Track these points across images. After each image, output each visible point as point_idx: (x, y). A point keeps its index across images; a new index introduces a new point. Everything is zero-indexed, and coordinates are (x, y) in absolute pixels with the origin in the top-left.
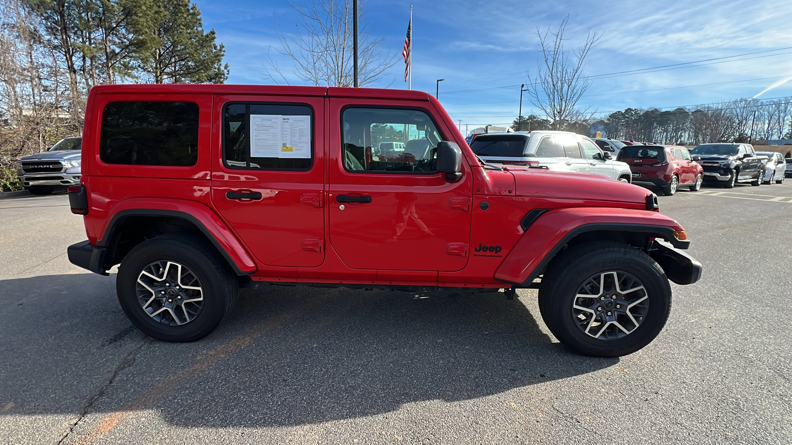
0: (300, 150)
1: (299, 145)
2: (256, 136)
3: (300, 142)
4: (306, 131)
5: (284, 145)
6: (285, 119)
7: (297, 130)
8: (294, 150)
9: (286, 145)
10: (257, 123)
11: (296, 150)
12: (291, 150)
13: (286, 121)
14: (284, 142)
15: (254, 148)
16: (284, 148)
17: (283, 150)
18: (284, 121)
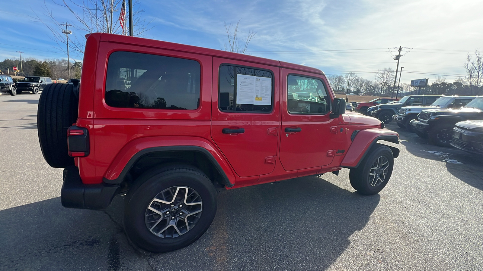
0: (266, 99)
1: (265, 97)
2: (240, 89)
3: (266, 95)
4: (269, 88)
5: (257, 96)
6: (258, 79)
7: (264, 87)
8: (262, 99)
9: (258, 96)
10: (241, 80)
11: (263, 99)
12: (261, 100)
13: (259, 80)
14: (257, 94)
15: (239, 97)
16: (256, 98)
17: (256, 100)
18: (257, 80)
